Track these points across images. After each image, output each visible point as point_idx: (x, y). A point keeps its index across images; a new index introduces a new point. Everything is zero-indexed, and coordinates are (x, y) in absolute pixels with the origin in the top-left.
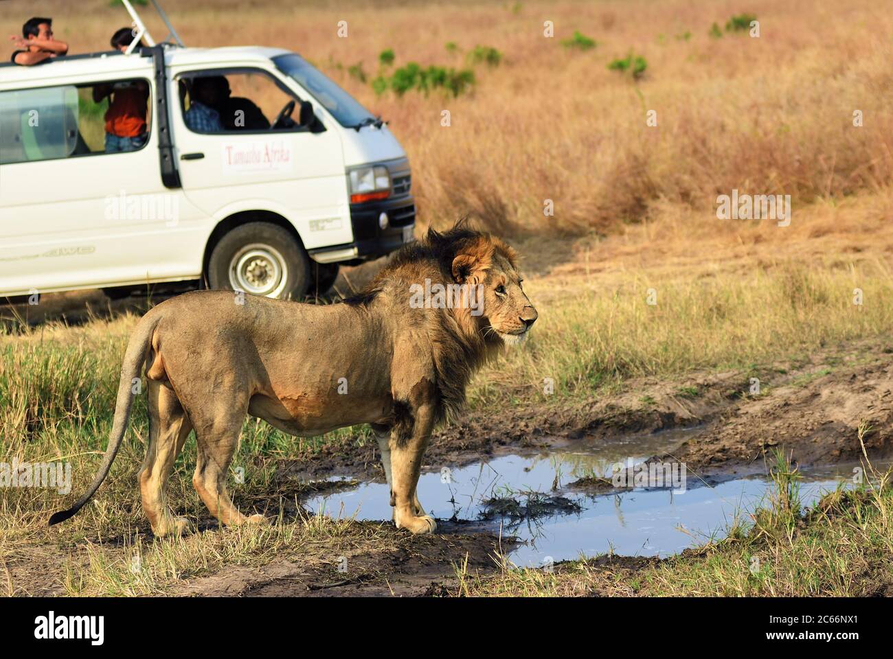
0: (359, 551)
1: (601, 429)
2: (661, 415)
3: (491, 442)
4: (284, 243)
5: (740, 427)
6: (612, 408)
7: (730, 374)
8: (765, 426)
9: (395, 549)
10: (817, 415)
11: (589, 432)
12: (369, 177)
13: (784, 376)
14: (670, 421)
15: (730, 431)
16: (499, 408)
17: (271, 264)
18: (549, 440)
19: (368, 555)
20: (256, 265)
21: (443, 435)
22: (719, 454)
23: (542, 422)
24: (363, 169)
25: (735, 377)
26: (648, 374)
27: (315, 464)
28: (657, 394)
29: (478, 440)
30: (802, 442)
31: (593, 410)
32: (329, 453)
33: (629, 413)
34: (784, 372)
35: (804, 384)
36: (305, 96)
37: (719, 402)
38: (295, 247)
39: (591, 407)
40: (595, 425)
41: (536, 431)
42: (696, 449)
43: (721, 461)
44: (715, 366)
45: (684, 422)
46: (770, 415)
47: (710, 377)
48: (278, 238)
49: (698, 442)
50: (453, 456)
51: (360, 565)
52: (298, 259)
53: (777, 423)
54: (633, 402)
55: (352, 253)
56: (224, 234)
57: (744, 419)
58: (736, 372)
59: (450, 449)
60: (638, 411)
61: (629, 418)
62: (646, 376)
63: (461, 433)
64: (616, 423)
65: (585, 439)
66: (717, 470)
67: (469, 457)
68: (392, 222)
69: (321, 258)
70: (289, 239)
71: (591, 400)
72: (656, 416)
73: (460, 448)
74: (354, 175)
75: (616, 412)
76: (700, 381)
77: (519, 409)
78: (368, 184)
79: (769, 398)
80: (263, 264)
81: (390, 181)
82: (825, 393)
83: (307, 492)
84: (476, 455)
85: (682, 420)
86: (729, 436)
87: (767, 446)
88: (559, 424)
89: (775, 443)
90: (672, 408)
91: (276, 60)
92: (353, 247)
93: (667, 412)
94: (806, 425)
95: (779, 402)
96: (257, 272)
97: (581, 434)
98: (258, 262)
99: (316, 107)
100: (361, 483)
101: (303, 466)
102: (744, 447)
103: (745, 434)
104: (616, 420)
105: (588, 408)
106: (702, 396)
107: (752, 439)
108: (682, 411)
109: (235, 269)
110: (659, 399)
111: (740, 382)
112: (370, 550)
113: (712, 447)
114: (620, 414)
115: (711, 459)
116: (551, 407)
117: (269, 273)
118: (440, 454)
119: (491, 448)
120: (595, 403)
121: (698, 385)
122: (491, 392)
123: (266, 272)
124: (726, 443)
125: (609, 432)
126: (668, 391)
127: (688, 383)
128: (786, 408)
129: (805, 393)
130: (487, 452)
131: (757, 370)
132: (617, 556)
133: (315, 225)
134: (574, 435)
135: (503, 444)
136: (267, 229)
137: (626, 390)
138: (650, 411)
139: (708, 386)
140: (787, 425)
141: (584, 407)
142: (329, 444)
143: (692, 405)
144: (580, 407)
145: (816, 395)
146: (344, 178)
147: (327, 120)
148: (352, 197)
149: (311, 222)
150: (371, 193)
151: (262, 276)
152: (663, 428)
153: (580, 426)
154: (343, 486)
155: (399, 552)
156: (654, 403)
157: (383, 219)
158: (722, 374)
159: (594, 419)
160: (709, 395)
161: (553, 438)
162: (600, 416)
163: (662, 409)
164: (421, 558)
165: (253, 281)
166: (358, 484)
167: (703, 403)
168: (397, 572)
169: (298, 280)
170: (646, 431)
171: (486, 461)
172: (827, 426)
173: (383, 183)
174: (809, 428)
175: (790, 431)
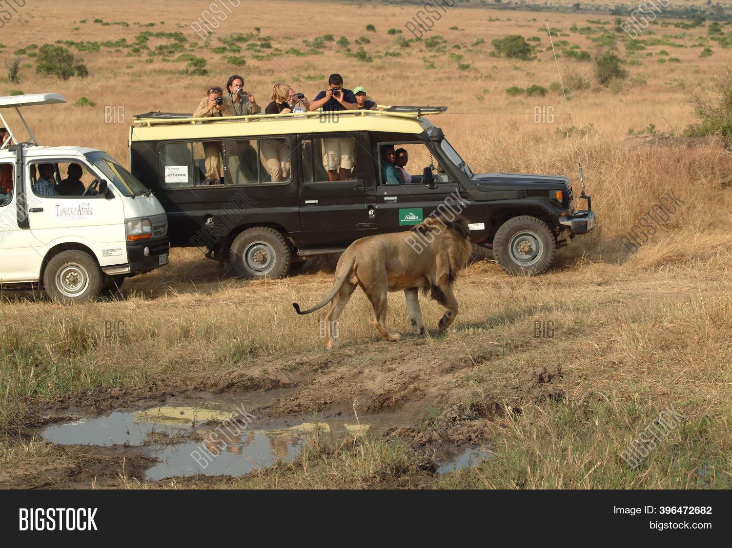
0: (51, 467)
1: (234, 388)
2: (271, 381)
3: (166, 395)
4: (88, 262)
5: (312, 391)
6: (242, 376)
7: (316, 357)
8: (326, 391)
9: (74, 466)
10: (358, 385)
11: (226, 390)
12: (139, 226)
13: (350, 358)
14: (276, 385)
15: (306, 394)
16: (180, 372)
17: (80, 275)
18: (201, 395)
19: (56, 469)
20: (72, 274)
21: (140, 389)
22: (296, 408)
23: (200, 383)
24: (135, 221)
25: (320, 359)
26: (269, 354)
27: (59, 405)
28: (271, 368)
29: (158, 393)
30: (347, 401)
31: (231, 377)
32: (69, 398)
33: (252, 379)
34: (350, 356)
35: (355, 366)
36: (103, 177)
37: (308, 373)
38: (94, 264)
39: (230, 375)
40: (230, 386)
41: (195, 388)
42: (284, 404)
43: (297, 412)
44: (309, 351)
45: (285, 386)
46: (332, 384)
47: (305, 358)
48: (84, 259)
49: (286, 399)
50: (141, 403)
51: (49, 476)
52: (96, 272)
53: (334, 390)
54: (255, 372)
55: (127, 270)
56: (54, 256)
57: (316, 386)
58: (321, 356)
59: (140, 399)
60: (257, 378)
61: (252, 382)
62: (268, 356)
63: (151, 388)
64: (243, 385)
65: (224, 394)
66: (293, 417)
67: (150, 403)
68: (151, 253)
69: (109, 272)
70: (91, 260)
71: (231, 370)
72: (268, 381)
73: (146, 398)
74: (130, 224)
75: (244, 378)
76: (297, 360)
77: (191, 373)
78: (138, 230)
79: (333, 373)
80: (76, 274)
81: (151, 228)
82: (366, 371)
83: (46, 423)
84: (156, 402)
85: (284, 384)
86: (305, 397)
87: (326, 403)
88: (210, 384)
89: (331, 401)
90: (278, 376)
91: (87, 155)
92: (128, 267)
93: (275, 379)
94: (351, 391)
95: (339, 376)
96: (72, 279)
97: (222, 391)
98: (73, 273)
99: (109, 183)
100: (81, 418)
101: (52, 406)
102: (311, 404)
103: (314, 396)
104: (243, 383)
105: (228, 375)
106: (298, 369)
107: (318, 399)
108: (284, 379)
109: (59, 277)
110: (271, 371)
111: (322, 362)
112: (58, 466)
113: (293, 403)
114: (246, 380)
115: (290, 411)
116: (208, 373)
117: (80, 280)
118: (133, 401)
119: (166, 398)
120: (233, 372)
121: (297, 363)
122: (176, 362)
123: (77, 279)
124: (302, 401)
125: (238, 390)
126: (277, 366)
127: (291, 362)
128: (341, 380)
129: (355, 371)
130: (163, 401)
131: (335, 355)
132: (205, 475)
133: (106, 253)
134: (217, 391)
135: (174, 396)
136: (78, 254)
137: (254, 364)
138: (265, 378)
139: (302, 363)
140: (339, 391)
141: (226, 374)
142: (70, 393)
143: (291, 375)
144: (224, 374)
145: (361, 372)
146: (123, 226)
147: (115, 191)
148: (128, 237)
149: (104, 251)
150: (140, 235)
151: (75, 282)
152: (271, 389)
153: (221, 386)
154: (70, 420)
155: (76, 467)
156: (267, 374)
157: (146, 250)
158: (313, 357)
159: (230, 382)
160: (303, 369)
161: (204, 393)
162: (234, 380)
163: (272, 377)
164: (89, 472)
165: (69, 284)
166: (79, 419)
167: (298, 374)
168: (70, 480)
169: (95, 284)
170: (261, 390)
171: (161, 406)
172: (363, 392)
173: (147, 229)
174: (352, 393)
175: (341, 394)
